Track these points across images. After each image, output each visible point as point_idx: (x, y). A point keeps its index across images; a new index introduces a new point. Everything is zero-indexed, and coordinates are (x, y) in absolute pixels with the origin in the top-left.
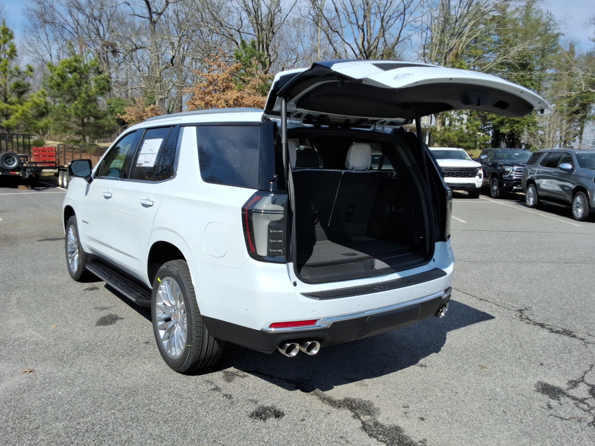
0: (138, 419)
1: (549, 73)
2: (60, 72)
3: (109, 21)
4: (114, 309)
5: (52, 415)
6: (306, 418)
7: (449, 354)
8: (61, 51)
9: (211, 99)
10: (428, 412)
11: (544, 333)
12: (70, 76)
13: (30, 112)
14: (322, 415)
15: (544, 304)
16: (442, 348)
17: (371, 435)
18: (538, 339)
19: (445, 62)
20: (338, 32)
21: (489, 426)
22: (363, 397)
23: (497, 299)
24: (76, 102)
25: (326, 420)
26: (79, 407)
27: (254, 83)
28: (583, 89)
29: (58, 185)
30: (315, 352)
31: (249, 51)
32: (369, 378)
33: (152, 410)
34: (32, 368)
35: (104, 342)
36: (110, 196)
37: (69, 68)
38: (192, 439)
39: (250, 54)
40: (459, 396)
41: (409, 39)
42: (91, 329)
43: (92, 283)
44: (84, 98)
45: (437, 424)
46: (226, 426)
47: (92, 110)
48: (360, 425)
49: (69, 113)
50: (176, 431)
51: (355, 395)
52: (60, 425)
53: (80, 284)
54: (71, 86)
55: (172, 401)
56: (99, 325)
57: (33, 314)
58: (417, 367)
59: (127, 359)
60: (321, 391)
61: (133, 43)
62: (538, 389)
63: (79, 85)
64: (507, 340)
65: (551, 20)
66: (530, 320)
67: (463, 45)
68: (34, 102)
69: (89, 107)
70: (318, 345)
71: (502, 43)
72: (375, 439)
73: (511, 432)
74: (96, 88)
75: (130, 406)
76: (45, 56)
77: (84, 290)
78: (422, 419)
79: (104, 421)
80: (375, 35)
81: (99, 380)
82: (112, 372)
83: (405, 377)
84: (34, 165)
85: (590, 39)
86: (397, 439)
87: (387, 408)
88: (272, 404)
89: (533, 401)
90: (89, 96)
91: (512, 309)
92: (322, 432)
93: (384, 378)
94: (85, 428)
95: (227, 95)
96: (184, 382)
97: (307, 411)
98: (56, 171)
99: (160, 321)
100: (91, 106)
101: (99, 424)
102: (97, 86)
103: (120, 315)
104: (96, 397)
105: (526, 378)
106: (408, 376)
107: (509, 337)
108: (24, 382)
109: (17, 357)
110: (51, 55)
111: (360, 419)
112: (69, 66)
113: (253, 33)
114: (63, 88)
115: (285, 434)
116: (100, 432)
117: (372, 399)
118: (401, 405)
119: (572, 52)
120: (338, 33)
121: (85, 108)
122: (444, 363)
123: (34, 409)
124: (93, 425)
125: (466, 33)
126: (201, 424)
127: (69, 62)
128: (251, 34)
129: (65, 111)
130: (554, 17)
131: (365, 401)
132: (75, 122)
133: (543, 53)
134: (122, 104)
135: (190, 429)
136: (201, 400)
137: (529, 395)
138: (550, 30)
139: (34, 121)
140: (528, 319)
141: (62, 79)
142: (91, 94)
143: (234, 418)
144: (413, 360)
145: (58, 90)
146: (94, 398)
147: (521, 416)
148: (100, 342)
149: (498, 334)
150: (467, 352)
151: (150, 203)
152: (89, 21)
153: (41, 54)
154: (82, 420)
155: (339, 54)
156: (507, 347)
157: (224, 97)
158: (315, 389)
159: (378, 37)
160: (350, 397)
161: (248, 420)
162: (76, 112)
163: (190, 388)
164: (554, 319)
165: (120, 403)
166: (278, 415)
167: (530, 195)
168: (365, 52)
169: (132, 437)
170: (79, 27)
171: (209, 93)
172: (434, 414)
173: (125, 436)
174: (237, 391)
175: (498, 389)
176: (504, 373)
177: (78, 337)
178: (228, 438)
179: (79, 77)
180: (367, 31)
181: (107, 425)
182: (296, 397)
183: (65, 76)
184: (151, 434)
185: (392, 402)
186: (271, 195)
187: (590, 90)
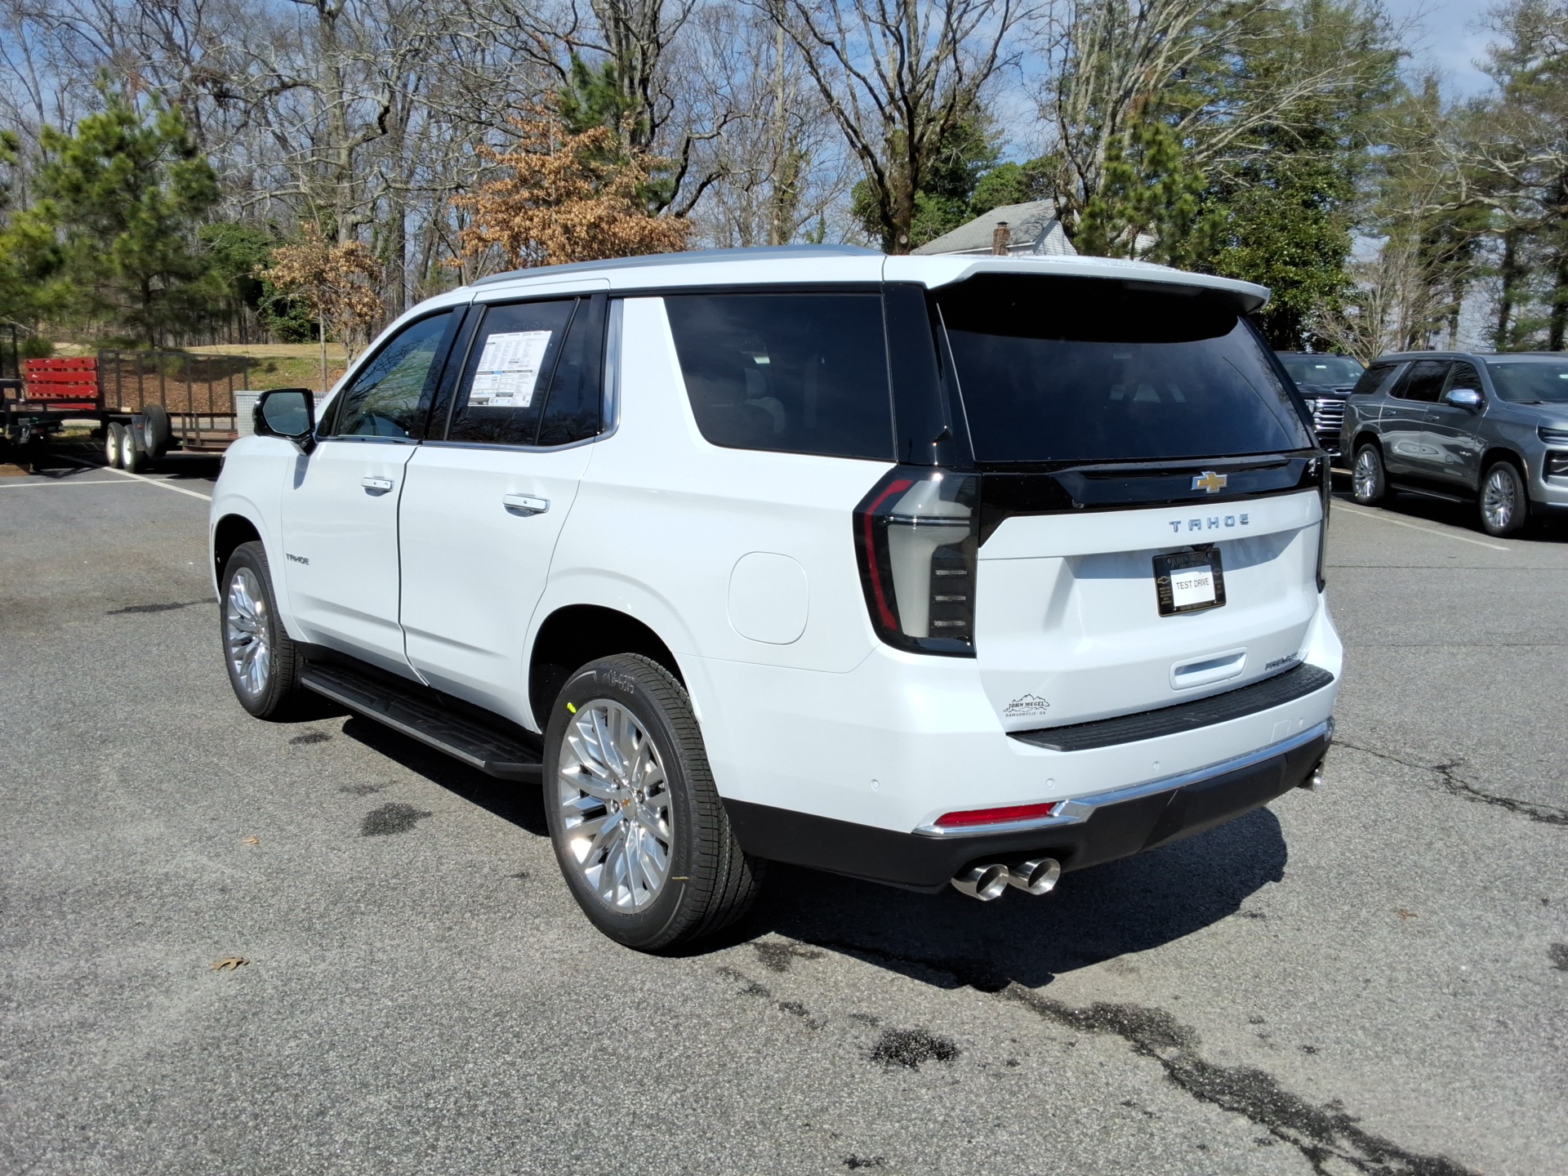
0: (582, 1077)
1: (1372, 154)
2: (78, 152)
3: (199, 11)
4: (395, 788)
5: (348, 1078)
6: (1019, 1059)
7: (1310, 883)
8: (66, 94)
9: (528, 223)
10: (1317, 1033)
11: (1520, 823)
12: (104, 162)
13: (15, 261)
14: (1055, 1050)
15: (1494, 750)
16: (1286, 869)
17: (1200, 1096)
18: (1513, 837)
19: (1114, 125)
20: (832, 44)
21: (1479, 1060)
22: (1140, 1000)
23: (1374, 742)
24: (124, 235)
25: (1070, 1062)
26: (411, 1051)
27: (626, 180)
28: (1463, 197)
29: (106, 463)
30: (1046, 885)
31: (598, 93)
32: (1133, 951)
33: (610, 1050)
34: (238, 954)
35: (406, 877)
36: (388, 487)
37: (103, 142)
38: (747, 1123)
39: (600, 101)
40: (1375, 987)
41: (1017, 64)
42: (355, 845)
43: (307, 724)
44: (145, 223)
45: (1350, 1062)
46: (820, 1084)
47: (171, 254)
48: (1163, 1072)
49: (106, 264)
50: (697, 1102)
51: (1115, 995)
52: (378, 1101)
53: (273, 726)
54: (112, 192)
55: (652, 1024)
56: (372, 833)
57: (180, 811)
58: (1243, 921)
59: (487, 920)
60: (1027, 989)
61: (274, 71)
62: (1560, 962)
63: (133, 189)
64: (1439, 845)
65: (1377, 15)
66: (1473, 792)
67: (1158, 80)
68: (26, 235)
69: (160, 246)
70: (1055, 869)
71: (1254, 75)
72: (1215, 1106)
73: (1538, 1073)
74: (180, 195)
75: (547, 1041)
76: (21, 108)
77: (292, 742)
78: (1310, 1050)
79: (495, 1084)
80: (929, 52)
81: (434, 977)
82: (460, 954)
83: (1222, 946)
84: (39, 408)
85: (1477, 65)
86: (1269, 1102)
87: (1212, 1025)
88: (917, 1026)
89: (1559, 993)
90: (160, 218)
91: (1420, 764)
92: (1072, 1091)
93: (1171, 947)
94: (452, 1106)
95: (570, 212)
96: (662, 975)
97: (1014, 1041)
98: (96, 423)
99: (570, 816)
100: (165, 245)
101: (485, 1093)
102: (183, 188)
103: (417, 805)
104: (444, 1021)
105: (1521, 937)
106: (1229, 943)
107: (1441, 836)
108: (232, 993)
109: (184, 926)
110: (40, 106)
111: (1154, 1055)
112: (103, 136)
113: (605, 46)
114: (88, 197)
115: (983, 1100)
116: (495, 1114)
117: (1163, 1004)
118: (1243, 1017)
119: (1431, 99)
120: (834, 47)
121: (149, 249)
122: (1306, 908)
123: (291, 1064)
124: (470, 1098)
125: (1166, 49)
126: (754, 1081)
127: (103, 126)
128: (600, 48)
129: (96, 259)
130: (1384, 8)
131: (1148, 1010)
132: (124, 290)
133: (1359, 101)
134: (242, 240)
135: (731, 1096)
136: (729, 1021)
137: (1543, 980)
138: (1374, 41)
139: (26, 288)
140: (1466, 787)
141: (86, 172)
142: (164, 211)
143: (833, 1063)
144: (1228, 905)
145: (75, 202)
146: (442, 1024)
147: (1545, 1030)
148: (394, 877)
149: (1409, 828)
150: (1353, 877)
151: (540, 505)
152: (144, 12)
153: (12, 102)
154: (434, 1085)
155: (838, 103)
156: (1445, 862)
157: (562, 218)
158: (1008, 983)
159: (938, 58)
160: (1108, 1002)
161: (872, 1067)
162: (127, 261)
163: (686, 989)
164: (1532, 787)
165: (517, 1035)
166: (944, 1052)
167: (1365, 473)
168: (904, 98)
169: (587, 1124)
170: (115, 29)
171: (518, 208)
172: (1332, 1035)
173: (567, 1121)
174: (812, 994)
175: (1463, 968)
176: (1463, 926)
177: (328, 867)
178: (840, 1116)
179: (132, 164)
180: (909, 41)
181: (507, 1095)
182: (970, 1005)
183: (94, 164)
184: (634, 1113)
185: (1218, 1010)
186: (937, 477)
187: (1482, 198)
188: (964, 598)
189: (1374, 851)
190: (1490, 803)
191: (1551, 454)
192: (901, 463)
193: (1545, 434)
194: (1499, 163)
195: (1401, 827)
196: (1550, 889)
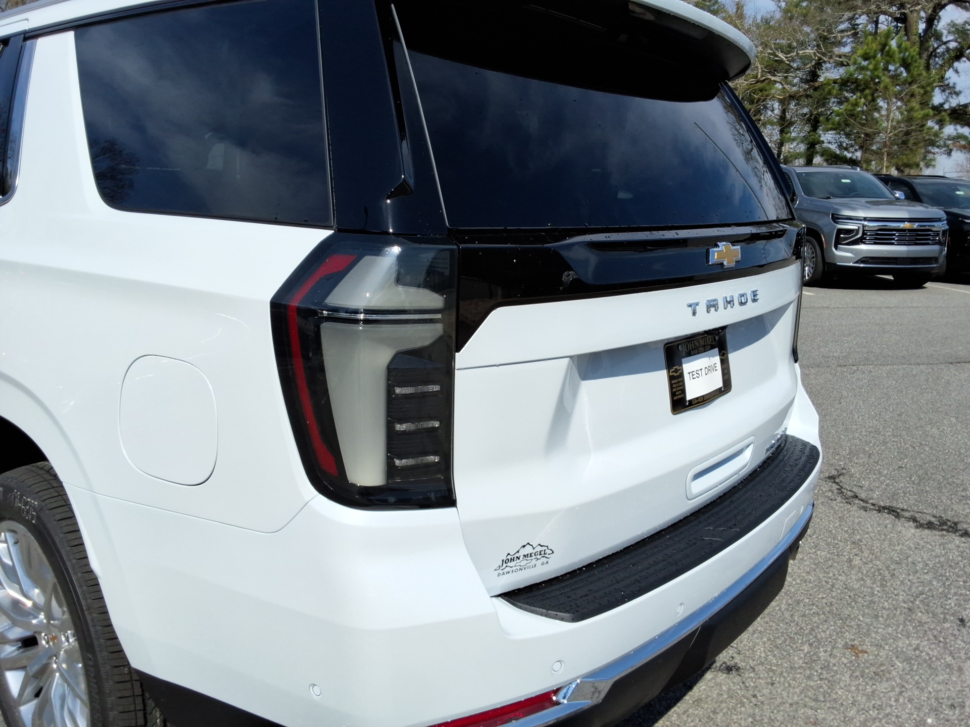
11: (909, 532)
15: (864, 458)
18: (910, 548)
66: (863, 501)
107: (855, 551)
140: (856, 497)
164: (904, 493)
175: (929, 720)
176: (909, 661)
186: (396, 250)
187: (770, 77)
188: (437, 424)
189: (808, 573)
190: (879, 511)
191: (840, 231)
192: (339, 231)
193: (836, 218)
194: (780, 55)
195: (822, 543)
196: (960, 605)
